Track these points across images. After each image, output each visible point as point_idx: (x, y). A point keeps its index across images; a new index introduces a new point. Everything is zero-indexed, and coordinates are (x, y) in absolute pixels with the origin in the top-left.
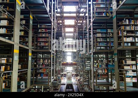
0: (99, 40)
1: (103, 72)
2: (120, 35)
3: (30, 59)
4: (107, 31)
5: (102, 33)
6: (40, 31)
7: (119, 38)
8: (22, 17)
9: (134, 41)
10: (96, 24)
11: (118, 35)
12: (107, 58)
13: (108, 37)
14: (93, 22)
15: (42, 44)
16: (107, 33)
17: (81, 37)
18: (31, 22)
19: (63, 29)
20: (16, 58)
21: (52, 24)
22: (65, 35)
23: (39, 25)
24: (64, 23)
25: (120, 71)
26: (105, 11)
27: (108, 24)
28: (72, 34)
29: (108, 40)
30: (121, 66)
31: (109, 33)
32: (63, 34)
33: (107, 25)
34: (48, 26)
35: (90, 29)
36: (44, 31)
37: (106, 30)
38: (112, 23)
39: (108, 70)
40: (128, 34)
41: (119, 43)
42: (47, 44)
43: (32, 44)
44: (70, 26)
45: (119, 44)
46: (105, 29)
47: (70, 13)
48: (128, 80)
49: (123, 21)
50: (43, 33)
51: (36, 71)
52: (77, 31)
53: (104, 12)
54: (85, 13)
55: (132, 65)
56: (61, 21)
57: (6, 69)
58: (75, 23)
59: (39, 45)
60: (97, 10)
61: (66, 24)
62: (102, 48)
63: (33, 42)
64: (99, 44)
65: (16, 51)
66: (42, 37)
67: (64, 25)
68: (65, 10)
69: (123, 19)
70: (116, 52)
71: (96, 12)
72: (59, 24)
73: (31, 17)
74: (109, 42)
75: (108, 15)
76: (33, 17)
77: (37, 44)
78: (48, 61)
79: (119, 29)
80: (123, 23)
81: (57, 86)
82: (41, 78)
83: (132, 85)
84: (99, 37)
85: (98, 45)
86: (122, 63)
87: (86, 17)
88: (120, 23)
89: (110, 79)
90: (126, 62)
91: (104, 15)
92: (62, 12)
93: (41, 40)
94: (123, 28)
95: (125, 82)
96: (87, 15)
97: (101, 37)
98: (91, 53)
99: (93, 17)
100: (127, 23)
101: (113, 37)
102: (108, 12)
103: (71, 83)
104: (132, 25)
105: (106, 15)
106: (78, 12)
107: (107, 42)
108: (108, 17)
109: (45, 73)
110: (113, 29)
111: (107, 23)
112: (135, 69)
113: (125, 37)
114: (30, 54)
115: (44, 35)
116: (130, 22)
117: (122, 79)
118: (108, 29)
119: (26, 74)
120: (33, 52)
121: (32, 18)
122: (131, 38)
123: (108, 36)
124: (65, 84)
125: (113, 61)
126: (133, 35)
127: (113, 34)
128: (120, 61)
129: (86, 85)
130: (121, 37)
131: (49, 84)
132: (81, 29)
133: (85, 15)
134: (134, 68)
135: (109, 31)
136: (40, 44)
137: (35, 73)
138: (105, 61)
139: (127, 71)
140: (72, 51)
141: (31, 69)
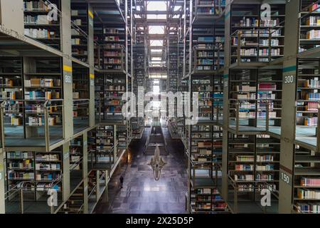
0: (201, 55)
1: (206, 104)
2: (235, 45)
3: (92, 83)
4: (215, 40)
5: (206, 43)
6: (106, 39)
7: (234, 50)
8: (75, 13)
9: (256, 54)
10: (199, 30)
11: (232, 44)
12: (212, 84)
13: (216, 51)
14: (193, 25)
15: (111, 62)
16: (214, 43)
17: (174, 54)
18: (91, 23)
19: (145, 41)
20: (68, 79)
21: (127, 28)
22: (149, 51)
23: (104, 30)
24: (147, 31)
25: (232, 102)
26: (213, 5)
27: (217, 28)
28: (161, 50)
29: (216, 55)
30: (233, 95)
31: (218, 43)
32: (146, 49)
33: (216, 30)
34: (120, 31)
35: (187, 38)
36: (114, 40)
37: (212, 38)
38: (223, 27)
39: (212, 101)
40: (248, 44)
41: (232, 58)
42: (119, 62)
43: (95, 61)
44: (157, 37)
45: (233, 60)
46: (211, 36)
47: (157, 13)
48: (242, 115)
49: (242, 21)
50: (113, 43)
51: (103, 104)
52: (168, 45)
53: (211, 8)
54: (181, 13)
55: (251, 93)
56: (142, 28)
57: (52, 97)
58: (166, 30)
59: (106, 62)
60: (199, 4)
61: (150, 32)
62: (207, 68)
63: (96, 58)
64: (201, 61)
65: (67, 68)
66: (111, 50)
67: (148, 35)
68: (149, 9)
69: (241, 18)
70: (226, 73)
71: (198, 8)
72: (139, 32)
73: (90, 14)
74: (217, 58)
75: (217, 13)
76: (94, 15)
77: (102, 62)
78: (121, 88)
79: (234, 35)
80: (241, 25)
81: (139, 129)
82: (112, 114)
83: (247, 123)
84: (201, 51)
85: (200, 63)
86: (235, 89)
87: (183, 20)
88: (236, 25)
89: (215, 117)
90: (241, 88)
91: (211, 12)
92: (144, 12)
93: (109, 54)
94: (241, 32)
95: (238, 118)
96: (184, 16)
97: (205, 51)
98: (188, 75)
99: (193, 16)
100: (248, 25)
101: (223, 51)
102: (217, 8)
103: (158, 125)
104: (256, 28)
105: (215, 12)
106: (170, 12)
107: (214, 58)
108: (218, 15)
109: (117, 107)
110: (224, 36)
111: (216, 26)
112: (255, 98)
113: (242, 48)
114: (92, 76)
115: (113, 47)
116: (252, 23)
117: (234, 114)
118: (216, 36)
119: (88, 106)
120: (97, 74)
121: (92, 16)
122: (252, 50)
123: (216, 48)
124: (149, 127)
125: (222, 88)
126: (256, 44)
127: (223, 44)
128: (232, 87)
129: (180, 126)
130: (236, 48)
131: (123, 122)
132: (175, 40)
133: (181, 16)
134: (253, 97)
135: (218, 39)
136: (108, 61)
137: (103, 106)
138: (209, 88)
139: (241, 102)
140: (160, 77)
141: (95, 100)
